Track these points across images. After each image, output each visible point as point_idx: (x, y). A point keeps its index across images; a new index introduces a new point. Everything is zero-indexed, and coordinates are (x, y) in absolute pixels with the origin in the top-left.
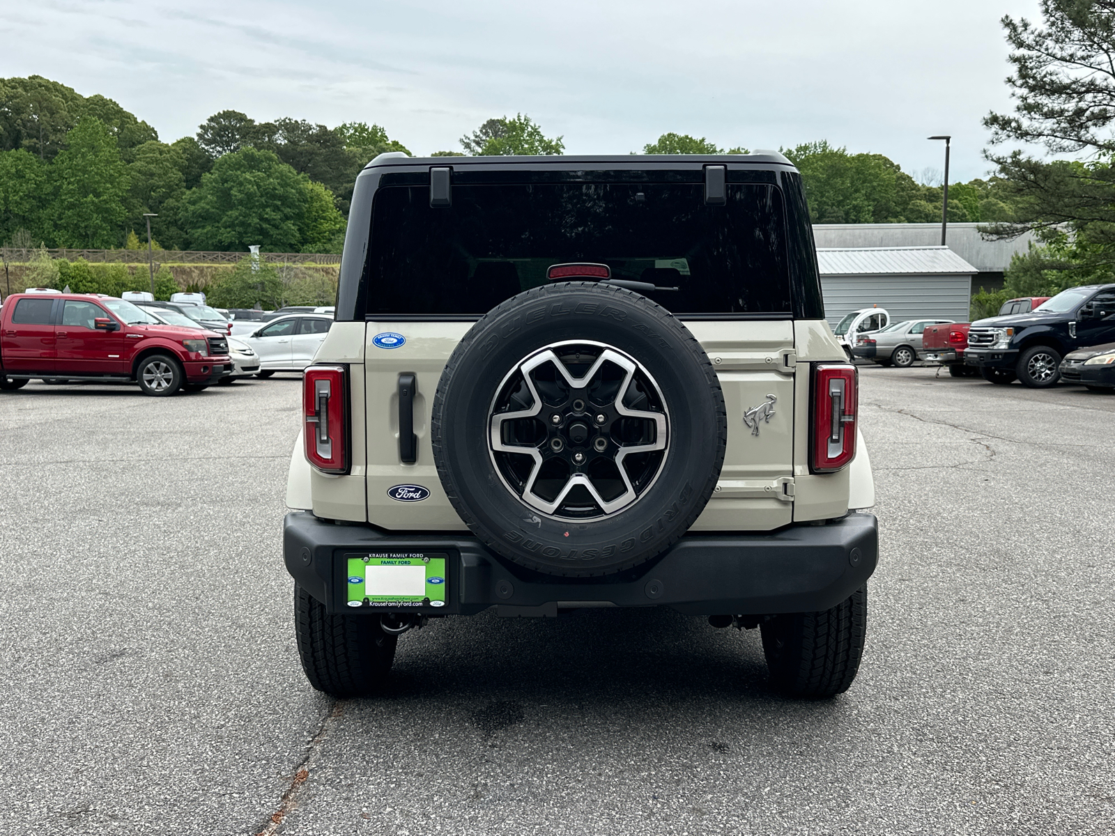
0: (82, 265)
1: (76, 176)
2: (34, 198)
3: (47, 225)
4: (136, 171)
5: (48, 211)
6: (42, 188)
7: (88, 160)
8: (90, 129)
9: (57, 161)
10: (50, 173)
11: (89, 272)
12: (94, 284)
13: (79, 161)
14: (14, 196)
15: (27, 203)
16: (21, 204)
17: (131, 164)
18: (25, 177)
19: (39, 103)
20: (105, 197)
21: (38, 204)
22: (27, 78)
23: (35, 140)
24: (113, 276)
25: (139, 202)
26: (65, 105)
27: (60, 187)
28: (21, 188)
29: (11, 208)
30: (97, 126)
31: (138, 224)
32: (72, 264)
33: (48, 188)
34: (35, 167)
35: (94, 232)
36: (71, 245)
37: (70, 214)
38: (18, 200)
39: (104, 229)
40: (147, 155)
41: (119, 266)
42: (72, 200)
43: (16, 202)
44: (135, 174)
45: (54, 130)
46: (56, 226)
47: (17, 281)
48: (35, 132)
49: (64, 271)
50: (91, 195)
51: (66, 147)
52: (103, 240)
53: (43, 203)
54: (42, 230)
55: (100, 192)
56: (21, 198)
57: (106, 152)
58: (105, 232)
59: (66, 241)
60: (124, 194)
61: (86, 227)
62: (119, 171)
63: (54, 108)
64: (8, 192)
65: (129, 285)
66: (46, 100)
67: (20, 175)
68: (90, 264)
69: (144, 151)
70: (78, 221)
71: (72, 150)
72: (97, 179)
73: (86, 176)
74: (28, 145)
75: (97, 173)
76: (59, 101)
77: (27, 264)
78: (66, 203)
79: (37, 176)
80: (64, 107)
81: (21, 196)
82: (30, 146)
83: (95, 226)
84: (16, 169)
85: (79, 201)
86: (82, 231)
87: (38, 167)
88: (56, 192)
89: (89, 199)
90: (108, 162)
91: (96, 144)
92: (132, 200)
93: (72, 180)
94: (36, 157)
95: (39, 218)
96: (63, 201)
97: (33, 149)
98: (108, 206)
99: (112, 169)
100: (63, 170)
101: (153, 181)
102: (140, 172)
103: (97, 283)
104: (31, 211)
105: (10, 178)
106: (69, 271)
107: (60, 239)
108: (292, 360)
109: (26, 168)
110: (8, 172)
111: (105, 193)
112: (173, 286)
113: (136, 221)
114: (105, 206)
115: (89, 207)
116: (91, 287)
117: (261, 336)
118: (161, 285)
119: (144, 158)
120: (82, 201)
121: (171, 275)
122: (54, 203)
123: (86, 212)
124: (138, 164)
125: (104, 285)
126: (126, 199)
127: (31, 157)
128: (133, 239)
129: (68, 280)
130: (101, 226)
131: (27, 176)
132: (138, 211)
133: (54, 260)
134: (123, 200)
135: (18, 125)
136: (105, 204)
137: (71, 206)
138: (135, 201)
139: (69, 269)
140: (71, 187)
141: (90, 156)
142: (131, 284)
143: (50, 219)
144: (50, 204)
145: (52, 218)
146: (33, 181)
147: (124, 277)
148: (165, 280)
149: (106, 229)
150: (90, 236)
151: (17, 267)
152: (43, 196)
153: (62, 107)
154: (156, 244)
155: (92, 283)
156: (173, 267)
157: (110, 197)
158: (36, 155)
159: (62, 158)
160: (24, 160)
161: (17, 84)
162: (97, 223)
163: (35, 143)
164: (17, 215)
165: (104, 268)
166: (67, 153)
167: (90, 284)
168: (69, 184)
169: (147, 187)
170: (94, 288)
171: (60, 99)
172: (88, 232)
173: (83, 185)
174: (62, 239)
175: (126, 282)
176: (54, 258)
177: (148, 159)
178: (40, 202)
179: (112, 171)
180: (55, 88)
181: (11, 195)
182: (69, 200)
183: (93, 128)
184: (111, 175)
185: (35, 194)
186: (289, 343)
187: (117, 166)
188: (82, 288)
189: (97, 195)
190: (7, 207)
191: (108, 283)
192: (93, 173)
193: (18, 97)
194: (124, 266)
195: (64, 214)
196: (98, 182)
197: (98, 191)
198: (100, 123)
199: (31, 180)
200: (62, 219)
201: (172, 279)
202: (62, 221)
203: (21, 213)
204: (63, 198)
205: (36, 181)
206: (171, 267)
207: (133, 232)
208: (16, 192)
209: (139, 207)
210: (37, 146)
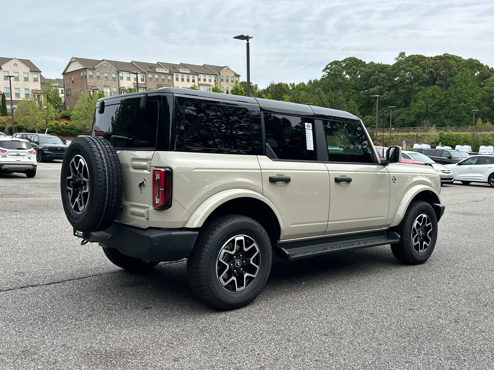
0: (450, 133)
1: (457, 95)
2: (438, 106)
3: (443, 117)
4: (485, 90)
5: (444, 111)
6: (442, 101)
7: (463, 88)
8: (465, 74)
9: (449, 89)
10: (446, 94)
11: (452, 136)
12: (454, 142)
13: (459, 88)
14: (430, 105)
15: (435, 108)
16: (433, 108)
17: (483, 88)
18: (435, 97)
19: (445, 65)
20: (469, 103)
21: (440, 108)
22: (442, 55)
23: (441, 81)
24: (463, 138)
25: (485, 104)
26: (456, 64)
27: (450, 100)
28: (433, 102)
29: (429, 110)
30: (468, 72)
31: (484, 114)
32: (445, 133)
33: (445, 101)
34: (440, 93)
35: (462, 119)
36: (452, 125)
37: (452, 111)
38: (432, 107)
39: (467, 117)
40: (491, 83)
41: (466, 134)
42: (454, 105)
43: (431, 108)
44: (484, 92)
45: (450, 76)
46: (447, 117)
47: (421, 140)
48: (442, 78)
49: (441, 136)
50: (462, 103)
51: (454, 83)
52: (466, 122)
53: (442, 107)
54: (440, 119)
55: (467, 101)
56: (433, 106)
57: (470, 84)
58: (467, 119)
59: (450, 123)
60: (478, 101)
61: (459, 117)
62: (477, 91)
63: (451, 66)
64: (428, 104)
65: (470, 142)
66: (448, 63)
67: (433, 96)
68: (453, 133)
69: (490, 81)
70: (456, 114)
71: (457, 84)
72: (466, 96)
73: (461, 95)
74: (438, 83)
75: (466, 93)
76: (453, 63)
77: (426, 134)
78: (451, 107)
79: (441, 96)
80: (455, 65)
81: (433, 105)
82: (440, 84)
83: (463, 116)
84: (432, 94)
85: (457, 106)
86: (457, 119)
87: (441, 92)
88: (448, 103)
89: (461, 105)
90: (472, 88)
91: (467, 80)
92: (481, 104)
93: (455, 97)
94: (441, 88)
95: (440, 114)
96: (450, 106)
97: (441, 85)
98: (470, 107)
99: (473, 91)
100: (451, 93)
101: (492, 95)
102: (487, 91)
103: (455, 141)
104: (437, 111)
105: (430, 98)
106: (444, 136)
107: (447, 123)
108: (474, 177)
109: (436, 93)
110: (429, 95)
111: (469, 101)
112: (491, 143)
113: (483, 113)
114: (468, 107)
115: (461, 108)
116: (453, 143)
117: (462, 165)
118: (485, 142)
119: (489, 84)
120: (458, 105)
121: (491, 138)
122: (446, 107)
123: (459, 110)
124: (486, 87)
125: (459, 142)
126: (479, 104)
127: (439, 88)
128: (480, 121)
129: (443, 140)
130: (466, 116)
131: (436, 97)
132: (484, 109)
133: (438, 132)
134: (477, 104)
135: (435, 75)
136: (469, 106)
137: (454, 108)
138: (483, 104)
139: (444, 135)
140: (454, 100)
141: (464, 86)
142: (471, 141)
143: (444, 114)
144: (445, 108)
145: (445, 113)
146: (438, 99)
147: (468, 139)
148: (487, 140)
149: (468, 118)
150: (461, 121)
151: (422, 135)
152: (442, 105)
153: (454, 65)
154: (490, 123)
155: (453, 141)
156: (492, 134)
157: (471, 103)
158: (441, 87)
159: (451, 89)
160: (436, 90)
161: (437, 58)
162: (464, 115)
163: (441, 82)
164: (431, 113)
165: (459, 135)
166: (454, 85)
167: (452, 142)
168: (453, 99)
169: (490, 97)
170: (454, 143)
171: (454, 62)
172: (460, 119)
173: (460, 99)
174: (448, 122)
175: (469, 141)
176: (438, 131)
177: (491, 85)
178: (441, 107)
179: (473, 92)
180: (453, 58)
181: (429, 105)
182: (453, 106)
183: (466, 73)
184: (473, 93)
185: (439, 104)
186: (474, 168)
187: (476, 89)
188: (449, 143)
189: (465, 103)
190: (427, 110)
191: (461, 141)
192: (464, 93)
193: (437, 64)
194: (469, 134)
195: (450, 112)
196: (466, 97)
197: (466, 101)
198: (470, 71)
199: (438, 98)
200: (449, 114)
201: (491, 139)
202: (449, 115)
203: (432, 112)
204: (450, 105)
205: (440, 98)
206: (491, 134)
207: (480, 119)
208: (431, 103)
209: (484, 107)
210: (442, 83)
